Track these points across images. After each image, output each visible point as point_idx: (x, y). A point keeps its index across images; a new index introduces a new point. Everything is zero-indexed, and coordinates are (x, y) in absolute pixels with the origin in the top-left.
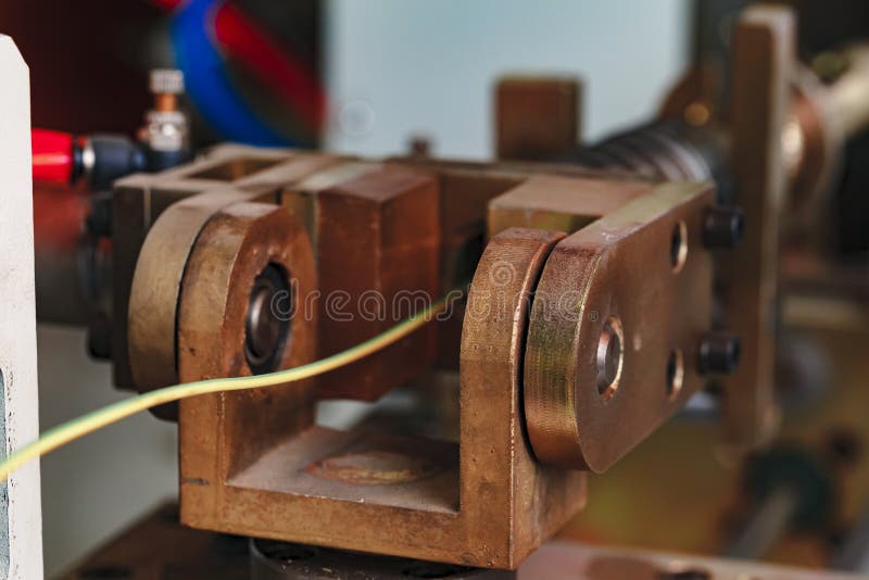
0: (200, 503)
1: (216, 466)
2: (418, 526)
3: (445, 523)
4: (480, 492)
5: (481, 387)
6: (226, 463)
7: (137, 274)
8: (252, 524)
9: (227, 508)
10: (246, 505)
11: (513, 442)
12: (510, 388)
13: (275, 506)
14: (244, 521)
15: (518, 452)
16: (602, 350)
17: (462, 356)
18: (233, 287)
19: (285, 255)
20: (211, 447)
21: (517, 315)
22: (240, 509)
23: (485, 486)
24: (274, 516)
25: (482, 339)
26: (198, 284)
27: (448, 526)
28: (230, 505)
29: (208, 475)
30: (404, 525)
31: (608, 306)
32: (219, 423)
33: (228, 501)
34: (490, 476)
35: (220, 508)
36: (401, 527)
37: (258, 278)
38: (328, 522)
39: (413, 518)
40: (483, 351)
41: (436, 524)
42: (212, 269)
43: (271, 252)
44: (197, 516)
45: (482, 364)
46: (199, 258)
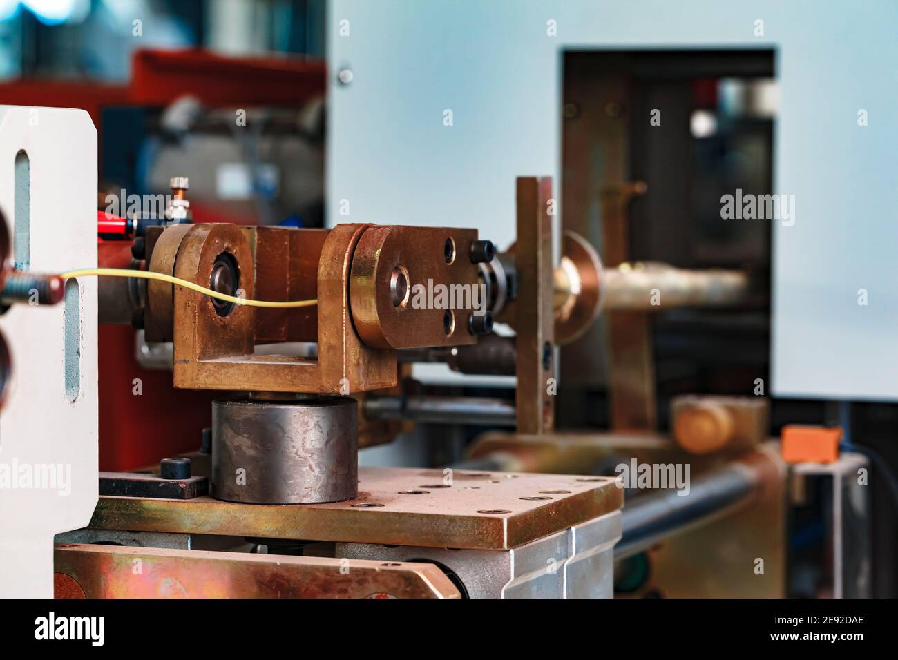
0: (184, 372)
1: (193, 352)
2: (296, 374)
3: (311, 370)
4: (328, 351)
5: (328, 293)
6: (198, 351)
7: (154, 253)
8: (211, 382)
9: (198, 374)
10: (208, 372)
11: (344, 322)
12: (343, 293)
13: (223, 371)
14: (207, 381)
15: (347, 328)
16: (394, 282)
17: (319, 278)
18: (203, 256)
19: (235, 251)
20: (190, 342)
21: (347, 255)
22: (205, 374)
23: (331, 348)
24: (223, 376)
25: (329, 269)
26: (185, 254)
27: (312, 372)
28: (200, 373)
29: (189, 358)
30: (290, 374)
31: (398, 257)
32: (195, 328)
33: (199, 371)
34: (333, 342)
35: (194, 374)
36: (288, 375)
37: (218, 257)
38: (250, 376)
39: (295, 370)
40: (329, 274)
41: (306, 371)
42: (193, 246)
43: (226, 245)
44: (182, 380)
45: (328, 281)
46: (186, 242)
